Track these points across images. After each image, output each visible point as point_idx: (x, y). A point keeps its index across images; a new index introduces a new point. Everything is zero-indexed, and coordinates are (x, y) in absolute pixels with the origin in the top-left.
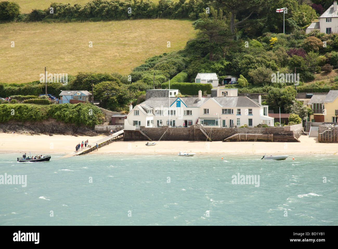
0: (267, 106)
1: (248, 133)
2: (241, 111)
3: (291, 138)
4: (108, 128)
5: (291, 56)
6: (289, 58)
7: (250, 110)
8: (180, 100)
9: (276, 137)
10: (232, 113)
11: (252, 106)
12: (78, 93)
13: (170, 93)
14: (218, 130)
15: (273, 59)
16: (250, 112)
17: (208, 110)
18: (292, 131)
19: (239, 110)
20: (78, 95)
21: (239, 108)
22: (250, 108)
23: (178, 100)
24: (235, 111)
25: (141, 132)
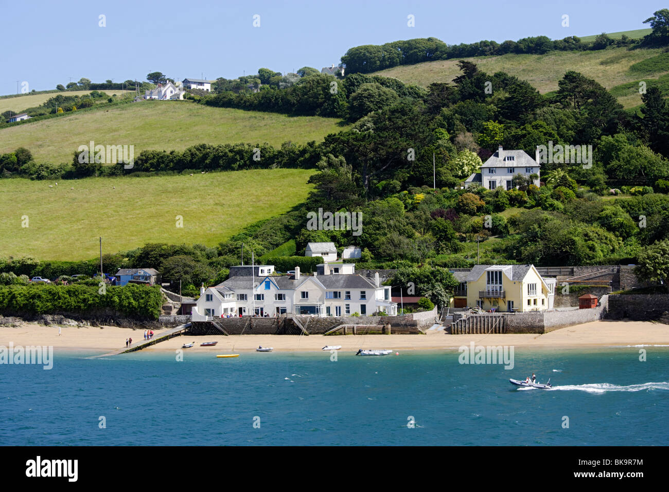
0: (390, 288)
1: (357, 324)
2: (351, 294)
3: (414, 329)
4: (177, 318)
5: (435, 219)
6: (433, 222)
7: (363, 292)
8: (269, 280)
9: (395, 328)
10: (340, 297)
11: (365, 288)
12: (139, 271)
13: (262, 270)
14: (318, 321)
15: (411, 224)
16: (363, 296)
17: (307, 293)
18: (416, 321)
19: (348, 293)
20: (139, 274)
21: (348, 290)
22: (363, 290)
23: (267, 280)
24: (343, 295)
25: (214, 323)
